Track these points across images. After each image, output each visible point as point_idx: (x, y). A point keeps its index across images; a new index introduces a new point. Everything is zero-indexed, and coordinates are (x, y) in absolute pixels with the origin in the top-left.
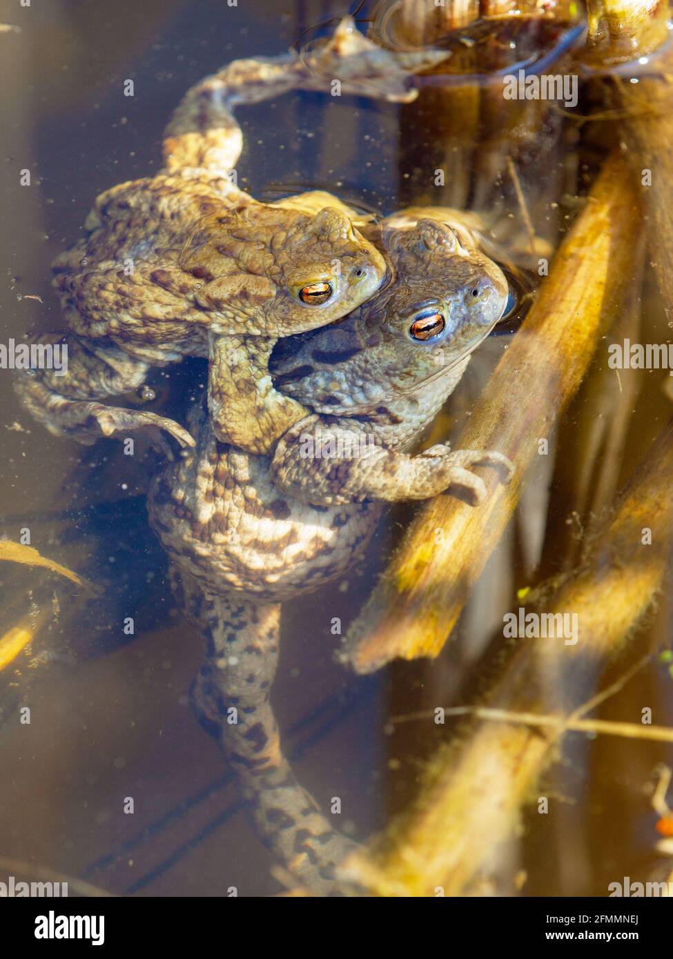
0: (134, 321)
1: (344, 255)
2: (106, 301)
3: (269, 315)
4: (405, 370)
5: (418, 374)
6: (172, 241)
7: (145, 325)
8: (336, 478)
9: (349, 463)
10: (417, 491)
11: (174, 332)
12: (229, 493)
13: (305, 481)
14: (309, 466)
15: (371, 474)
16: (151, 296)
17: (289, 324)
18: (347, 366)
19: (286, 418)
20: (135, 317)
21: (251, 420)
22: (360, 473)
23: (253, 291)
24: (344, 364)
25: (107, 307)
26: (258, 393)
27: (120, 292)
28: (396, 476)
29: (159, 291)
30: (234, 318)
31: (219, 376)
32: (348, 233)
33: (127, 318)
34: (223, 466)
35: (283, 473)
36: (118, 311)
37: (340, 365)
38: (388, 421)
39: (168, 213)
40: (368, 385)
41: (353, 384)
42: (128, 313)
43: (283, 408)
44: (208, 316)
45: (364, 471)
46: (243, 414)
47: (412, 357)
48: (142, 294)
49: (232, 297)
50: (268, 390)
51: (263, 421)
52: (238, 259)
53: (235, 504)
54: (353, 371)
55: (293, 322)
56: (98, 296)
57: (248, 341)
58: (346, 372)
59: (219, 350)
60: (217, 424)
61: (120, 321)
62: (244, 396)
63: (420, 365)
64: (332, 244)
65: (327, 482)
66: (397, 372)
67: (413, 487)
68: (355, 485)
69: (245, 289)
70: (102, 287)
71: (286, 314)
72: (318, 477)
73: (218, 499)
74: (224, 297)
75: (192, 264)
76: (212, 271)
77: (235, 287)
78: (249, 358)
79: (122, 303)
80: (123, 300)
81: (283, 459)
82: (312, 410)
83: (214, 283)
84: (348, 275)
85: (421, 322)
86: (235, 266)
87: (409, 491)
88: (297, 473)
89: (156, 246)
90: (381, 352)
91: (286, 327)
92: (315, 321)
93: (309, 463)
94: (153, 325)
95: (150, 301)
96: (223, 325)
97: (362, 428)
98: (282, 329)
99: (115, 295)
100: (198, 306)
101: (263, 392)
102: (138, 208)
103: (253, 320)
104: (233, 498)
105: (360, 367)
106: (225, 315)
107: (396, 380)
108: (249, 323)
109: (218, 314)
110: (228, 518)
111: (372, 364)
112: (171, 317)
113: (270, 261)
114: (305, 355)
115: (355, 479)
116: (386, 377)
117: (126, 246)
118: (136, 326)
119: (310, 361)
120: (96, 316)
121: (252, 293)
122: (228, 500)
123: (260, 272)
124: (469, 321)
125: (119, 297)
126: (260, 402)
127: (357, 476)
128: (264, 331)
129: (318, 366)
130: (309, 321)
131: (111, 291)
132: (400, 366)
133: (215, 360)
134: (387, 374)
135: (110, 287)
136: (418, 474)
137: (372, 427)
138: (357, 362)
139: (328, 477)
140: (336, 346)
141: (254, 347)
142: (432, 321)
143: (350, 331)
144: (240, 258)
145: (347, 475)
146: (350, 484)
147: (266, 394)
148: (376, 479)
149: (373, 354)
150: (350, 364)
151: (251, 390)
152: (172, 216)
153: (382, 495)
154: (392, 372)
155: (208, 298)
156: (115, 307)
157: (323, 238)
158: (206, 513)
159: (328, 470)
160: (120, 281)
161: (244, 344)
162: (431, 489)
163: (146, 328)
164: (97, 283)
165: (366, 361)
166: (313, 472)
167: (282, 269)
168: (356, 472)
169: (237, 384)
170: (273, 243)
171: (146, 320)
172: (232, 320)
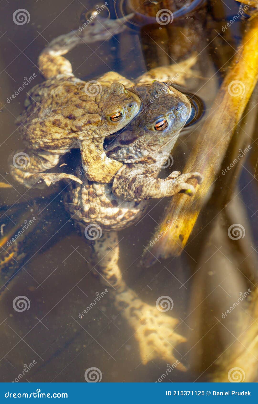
0: (49, 141)
1: (124, 100)
2: (37, 135)
3: (100, 129)
4: (155, 143)
5: (160, 144)
6: (58, 106)
7: (53, 142)
8: (137, 192)
9: (142, 186)
10: (168, 194)
11: (65, 142)
12: (94, 200)
13: (126, 194)
14: (127, 188)
15: (151, 190)
16: (54, 131)
17: (108, 131)
18: (133, 145)
19: (114, 168)
20: (49, 140)
21: (101, 171)
22: (146, 190)
23: (92, 120)
24: (132, 144)
25: (37, 137)
26: (102, 160)
27: (42, 131)
28: (160, 189)
29: (56, 128)
30: (87, 133)
31: (85, 156)
32: (124, 91)
33: (46, 140)
34: (91, 190)
35: (117, 191)
36: (42, 138)
37: (130, 145)
38: (152, 162)
39: (54, 95)
40: (142, 151)
41: (136, 151)
42: (46, 139)
43: (112, 164)
44: (77, 134)
45: (148, 189)
46: (97, 169)
47: (157, 138)
48: (50, 130)
49: (85, 124)
50: (105, 158)
51: (105, 170)
52: (84, 109)
53: (97, 204)
54: (135, 146)
55: (110, 130)
56: (33, 133)
57: (94, 140)
58: (133, 147)
59: (84, 146)
60: (88, 175)
61: (43, 142)
62: (97, 162)
63: (160, 140)
64: (119, 96)
65: (134, 194)
66: (152, 144)
67: (167, 193)
68: (145, 194)
69: (89, 120)
70: (35, 130)
71: (107, 127)
72: (131, 192)
73: (91, 202)
74: (82, 125)
75: (67, 114)
76: (75, 115)
77: (85, 120)
78: (96, 147)
79: (43, 135)
80: (43, 134)
81: (116, 185)
82: (123, 163)
83: (77, 120)
84: (127, 108)
85: (158, 124)
86: (83, 112)
87: (165, 194)
88: (122, 191)
89: (53, 109)
90: (145, 137)
91: (107, 132)
92: (118, 128)
93: (127, 187)
94: (56, 141)
95: (54, 133)
96: (84, 136)
97: (143, 167)
98: (106, 133)
99: (40, 132)
100: (73, 131)
101: (103, 159)
102: (43, 95)
103: (95, 132)
104: (96, 201)
105: (138, 144)
106: (84, 132)
107: (152, 148)
108: (94, 133)
109: (81, 132)
110: (95, 209)
111: (142, 143)
112: (63, 137)
113: (97, 107)
114: (117, 142)
115: (145, 192)
116: (148, 147)
117: (41, 111)
118: (50, 143)
119: (119, 145)
120: (33, 141)
121: (92, 121)
122: (94, 202)
123: (93, 112)
124: (176, 120)
125: (42, 133)
126: (103, 163)
127: (145, 191)
128: (99, 135)
129: (122, 146)
130: (116, 128)
131: (38, 131)
132: (153, 142)
133: (83, 150)
134: (148, 145)
135: (38, 129)
136: (168, 187)
137: (147, 165)
138: (137, 143)
139: (134, 192)
140: (128, 138)
141: (97, 142)
142: (162, 123)
143: (132, 131)
144: (85, 108)
145: (142, 191)
146: (143, 194)
147: (105, 160)
148: (153, 192)
149: (142, 139)
150: (134, 144)
151: (99, 159)
152: (56, 96)
153: (155, 197)
154: (150, 145)
155: (76, 127)
156: (41, 137)
157: (115, 94)
158: (87, 208)
159: (134, 189)
160: (41, 126)
161: (93, 142)
162: (174, 192)
163: (54, 143)
164: (32, 128)
165: (140, 142)
166: (128, 190)
167: (102, 109)
168: (145, 189)
169: (93, 158)
170: (96, 100)
171: (53, 140)
172: (87, 134)
